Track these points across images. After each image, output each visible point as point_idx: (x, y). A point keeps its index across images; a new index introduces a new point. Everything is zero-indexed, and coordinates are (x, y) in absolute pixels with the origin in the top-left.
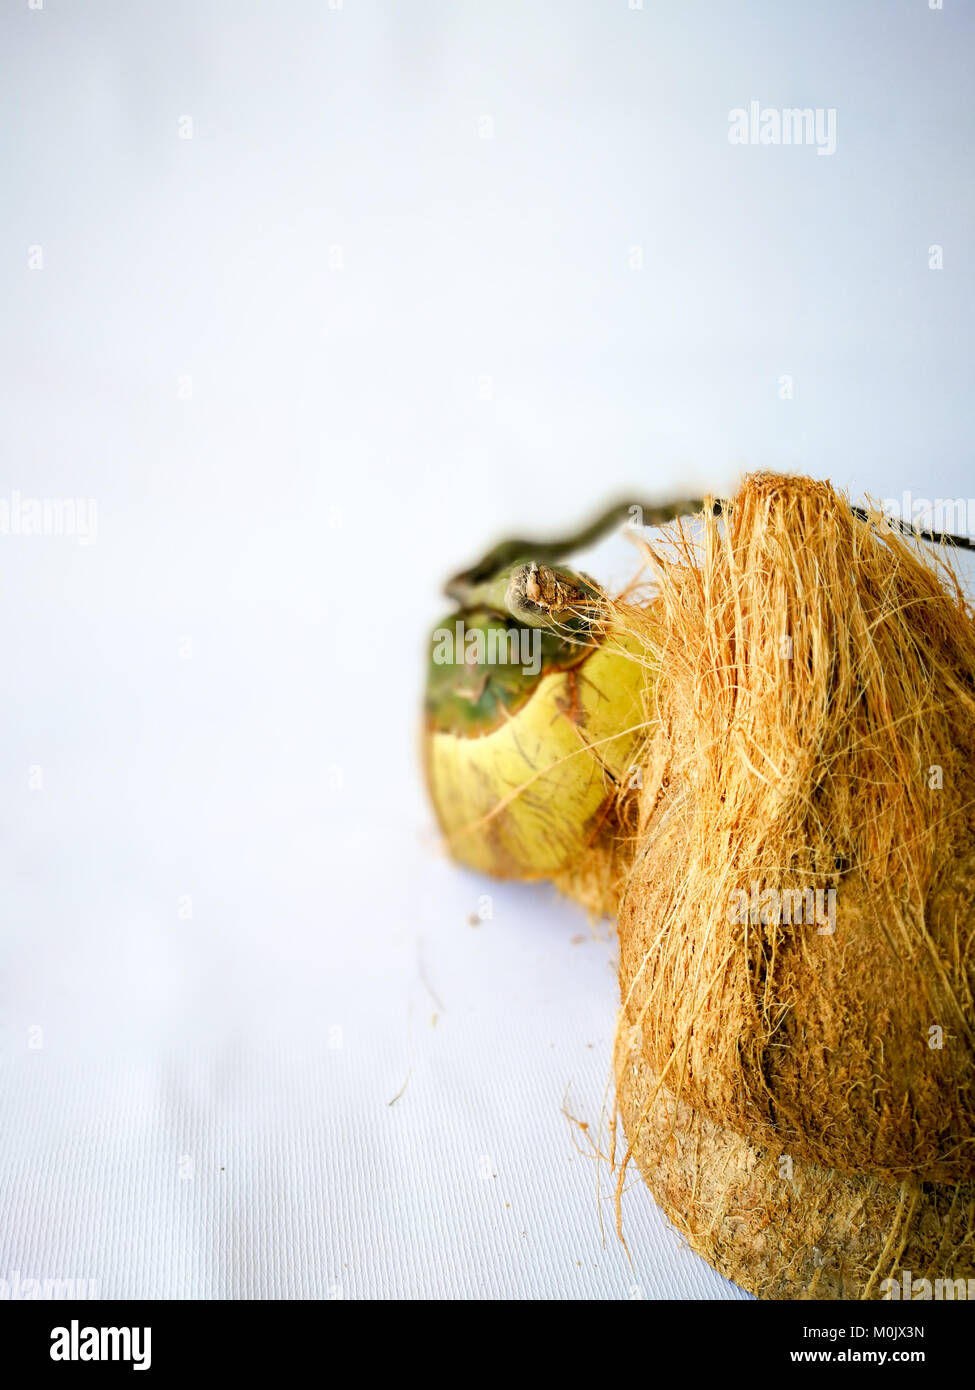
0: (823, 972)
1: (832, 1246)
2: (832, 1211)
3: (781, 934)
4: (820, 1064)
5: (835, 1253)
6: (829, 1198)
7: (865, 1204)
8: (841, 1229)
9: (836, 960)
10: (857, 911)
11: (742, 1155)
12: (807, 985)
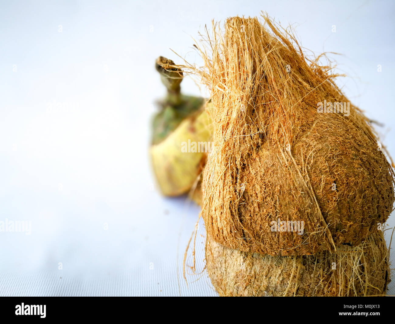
0: (257, 175)
1: (271, 290)
2: (270, 276)
3: (242, 163)
4: (257, 210)
5: (272, 293)
6: (269, 271)
7: (282, 271)
8: (274, 283)
9: (261, 170)
10: (268, 152)
11: (239, 259)
12: (252, 181)
